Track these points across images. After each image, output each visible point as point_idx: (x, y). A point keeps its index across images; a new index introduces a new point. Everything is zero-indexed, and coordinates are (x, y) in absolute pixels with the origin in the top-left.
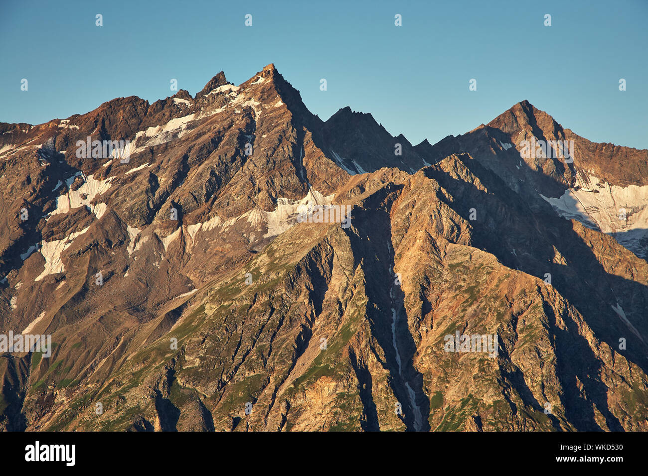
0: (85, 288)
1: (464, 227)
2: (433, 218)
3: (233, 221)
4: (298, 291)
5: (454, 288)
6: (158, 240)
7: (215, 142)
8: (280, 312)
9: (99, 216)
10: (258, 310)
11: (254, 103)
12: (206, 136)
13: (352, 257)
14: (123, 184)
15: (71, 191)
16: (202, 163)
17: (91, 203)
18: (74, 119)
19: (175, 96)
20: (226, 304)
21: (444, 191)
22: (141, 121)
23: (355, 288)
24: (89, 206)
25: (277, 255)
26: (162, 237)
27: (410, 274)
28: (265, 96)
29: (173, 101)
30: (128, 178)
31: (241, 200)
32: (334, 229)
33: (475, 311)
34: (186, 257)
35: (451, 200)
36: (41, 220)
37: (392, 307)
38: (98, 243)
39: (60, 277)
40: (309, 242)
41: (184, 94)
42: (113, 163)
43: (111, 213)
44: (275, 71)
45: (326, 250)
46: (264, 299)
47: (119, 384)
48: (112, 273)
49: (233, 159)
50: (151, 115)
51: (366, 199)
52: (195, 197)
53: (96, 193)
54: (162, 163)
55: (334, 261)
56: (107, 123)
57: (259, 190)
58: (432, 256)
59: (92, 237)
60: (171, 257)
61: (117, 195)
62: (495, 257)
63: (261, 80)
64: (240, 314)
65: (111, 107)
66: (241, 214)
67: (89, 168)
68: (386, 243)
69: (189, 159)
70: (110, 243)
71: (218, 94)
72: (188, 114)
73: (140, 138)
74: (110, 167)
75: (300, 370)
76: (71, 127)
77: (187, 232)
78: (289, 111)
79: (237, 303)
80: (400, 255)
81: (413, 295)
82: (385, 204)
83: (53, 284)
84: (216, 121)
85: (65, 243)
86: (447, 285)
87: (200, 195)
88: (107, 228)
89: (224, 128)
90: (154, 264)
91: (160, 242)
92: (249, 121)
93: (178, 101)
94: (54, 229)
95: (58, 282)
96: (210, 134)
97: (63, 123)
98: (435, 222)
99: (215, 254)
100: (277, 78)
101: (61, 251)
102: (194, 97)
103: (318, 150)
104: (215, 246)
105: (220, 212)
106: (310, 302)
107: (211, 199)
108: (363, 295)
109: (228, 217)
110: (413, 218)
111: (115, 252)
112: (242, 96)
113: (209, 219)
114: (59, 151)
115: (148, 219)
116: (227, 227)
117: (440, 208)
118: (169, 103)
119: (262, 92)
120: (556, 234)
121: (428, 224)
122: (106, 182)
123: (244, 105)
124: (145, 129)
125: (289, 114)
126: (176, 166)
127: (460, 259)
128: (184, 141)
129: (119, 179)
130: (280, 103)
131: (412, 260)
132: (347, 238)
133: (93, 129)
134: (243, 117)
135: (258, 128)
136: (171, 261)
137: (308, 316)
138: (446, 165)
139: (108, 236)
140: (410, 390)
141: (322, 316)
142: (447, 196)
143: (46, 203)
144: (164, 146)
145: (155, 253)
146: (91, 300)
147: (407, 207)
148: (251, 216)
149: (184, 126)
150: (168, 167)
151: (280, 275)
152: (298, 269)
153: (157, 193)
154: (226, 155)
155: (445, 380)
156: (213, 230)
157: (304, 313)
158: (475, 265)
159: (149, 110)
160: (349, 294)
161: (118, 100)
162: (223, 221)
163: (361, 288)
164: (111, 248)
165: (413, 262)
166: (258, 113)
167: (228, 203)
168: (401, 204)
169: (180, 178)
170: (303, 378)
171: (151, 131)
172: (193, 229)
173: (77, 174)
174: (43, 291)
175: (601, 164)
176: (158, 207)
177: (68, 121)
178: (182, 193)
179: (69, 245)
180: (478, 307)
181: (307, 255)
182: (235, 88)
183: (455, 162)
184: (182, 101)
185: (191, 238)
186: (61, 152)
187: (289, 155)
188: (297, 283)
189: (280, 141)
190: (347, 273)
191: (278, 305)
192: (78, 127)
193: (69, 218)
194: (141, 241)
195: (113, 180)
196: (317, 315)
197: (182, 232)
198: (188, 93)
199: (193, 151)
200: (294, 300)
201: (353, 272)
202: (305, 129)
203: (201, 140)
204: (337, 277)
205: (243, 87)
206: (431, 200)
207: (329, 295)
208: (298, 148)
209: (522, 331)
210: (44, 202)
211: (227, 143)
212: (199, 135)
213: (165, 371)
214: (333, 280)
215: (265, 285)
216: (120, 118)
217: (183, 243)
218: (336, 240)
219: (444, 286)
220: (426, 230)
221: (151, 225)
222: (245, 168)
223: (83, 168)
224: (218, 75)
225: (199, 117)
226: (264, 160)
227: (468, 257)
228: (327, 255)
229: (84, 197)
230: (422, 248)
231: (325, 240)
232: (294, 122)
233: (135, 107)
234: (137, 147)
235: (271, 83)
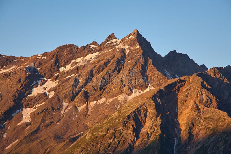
0: (38, 129)
1: (214, 100)
2: (198, 95)
3: (111, 100)
4: (128, 128)
5: (206, 128)
6: (76, 108)
7: (106, 64)
8: (119, 137)
9: (50, 97)
10: (109, 136)
11: (126, 47)
12: (103, 62)
13: (156, 113)
14: (63, 83)
15: (39, 86)
16: (100, 73)
17: (48, 91)
18: (45, 54)
19: (91, 44)
20: (95, 134)
21: (205, 83)
22: (74, 55)
23: (156, 127)
24: (46, 93)
25: (122, 112)
26: (78, 107)
27: (185, 122)
28: (132, 44)
29: (90, 46)
30: (65, 80)
31: (116, 90)
32: (148, 99)
33: (214, 139)
34: (87, 116)
35: (209, 87)
36: (24, 99)
37: (175, 137)
38: (48, 109)
39: (29, 124)
40: (136, 105)
41: (95, 43)
42: (59, 74)
43: (56, 96)
44: (138, 33)
45: (144, 109)
46: (111, 131)
48: (52, 122)
49: (113, 72)
50: (79, 52)
51: (166, 86)
52: (95, 89)
53: (50, 87)
54: (81, 73)
55: (147, 114)
56: (59, 56)
57: (125, 86)
58: (196, 113)
59: (45, 106)
60: (81, 115)
61: (60, 88)
63: (131, 37)
64: (100, 138)
65: (61, 49)
66: (115, 97)
67: (49, 76)
68: (175, 107)
69: (94, 72)
70: (53, 109)
71: (111, 43)
72: (96, 52)
73: (73, 63)
74: (58, 76)
76: (43, 58)
77: (90, 105)
78: (142, 50)
79: (99, 133)
80: (181, 113)
81: (185, 131)
82: (176, 89)
83: (24, 127)
84: (108, 55)
85: (33, 109)
86: (203, 127)
87: (97, 88)
88: (53, 102)
89: (111, 58)
90: (72, 119)
92: (123, 55)
93: (92, 46)
94: (29, 103)
95: (27, 126)
96: (104, 60)
97: (39, 56)
98: (199, 97)
99: (101, 114)
100: (139, 35)
101: (31, 112)
102: (99, 45)
103: (154, 68)
104: (102, 111)
105: (106, 95)
106: (133, 133)
107: (102, 90)
108: (159, 130)
109: (109, 98)
110: (189, 96)
111: (55, 113)
112: (122, 44)
113: (100, 99)
114: (36, 68)
115: (73, 98)
116: (108, 102)
117: (202, 91)
118: (88, 47)
119: (131, 42)
121: (196, 98)
122: (56, 82)
123: (122, 48)
124: (76, 59)
125: (142, 51)
126: (87, 75)
127: (210, 115)
128: (92, 64)
129: (62, 81)
130: (138, 47)
131: (186, 115)
132: (154, 104)
133: (52, 59)
134: (120, 53)
135: (127, 58)
136: (80, 117)
137: (132, 140)
138: (210, 72)
139: (53, 106)
141: (139, 140)
142: (207, 85)
143: (27, 91)
144: (84, 66)
145: (73, 114)
146: (40, 134)
147: (187, 90)
148: (120, 97)
149: (94, 57)
150: (84, 75)
151: (120, 120)
152: (129, 117)
153: (77, 87)
154: (110, 70)
156: (102, 103)
157: (130, 138)
158: (217, 117)
159: (78, 50)
160: (153, 130)
161: (64, 46)
162: (107, 100)
163: (158, 127)
164: (54, 111)
165: (187, 116)
166: (128, 51)
167: (110, 92)
168: (184, 89)
171: (79, 60)
172: (93, 103)
173: (43, 79)
174: (19, 130)
176: (77, 93)
177: (42, 55)
178: (89, 87)
179: (35, 110)
180: (216, 137)
181: (134, 111)
182: (119, 41)
183: (215, 71)
184: (94, 46)
185: (91, 107)
186: (37, 69)
187: (140, 70)
188: (128, 124)
189: (136, 63)
190: (153, 120)
191: (118, 134)
192: (46, 58)
193: (37, 98)
194: (68, 109)
195: (59, 81)
196: (137, 140)
197: (87, 104)
198: (97, 43)
199: (95, 68)
200: (126, 132)
201: (155, 120)
202: (149, 58)
203: (100, 63)
204: (148, 122)
205: (123, 40)
206: (198, 87)
207: (144, 130)
208: (144, 67)
210: (26, 91)
211: (112, 65)
212: (99, 61)
214: (146, 124)
215: (113, 125)
216: (65, 54)
217: (87, 109)
218: (149, 104)
219: (201, 128)
220: (194, 101)
221: (74, 101)
222: (119, 75)
223: (46, 76)
224: (112, 34)
225: (101, 53)
226: (128, 72)
227: (214, 114)
228: (144, 112)
229: (45, 89)
230: (191, 109)
231: (143, 104)
232: (144, 55)
233: (72, 49)
234: (71, 67)
235: (135, 38)
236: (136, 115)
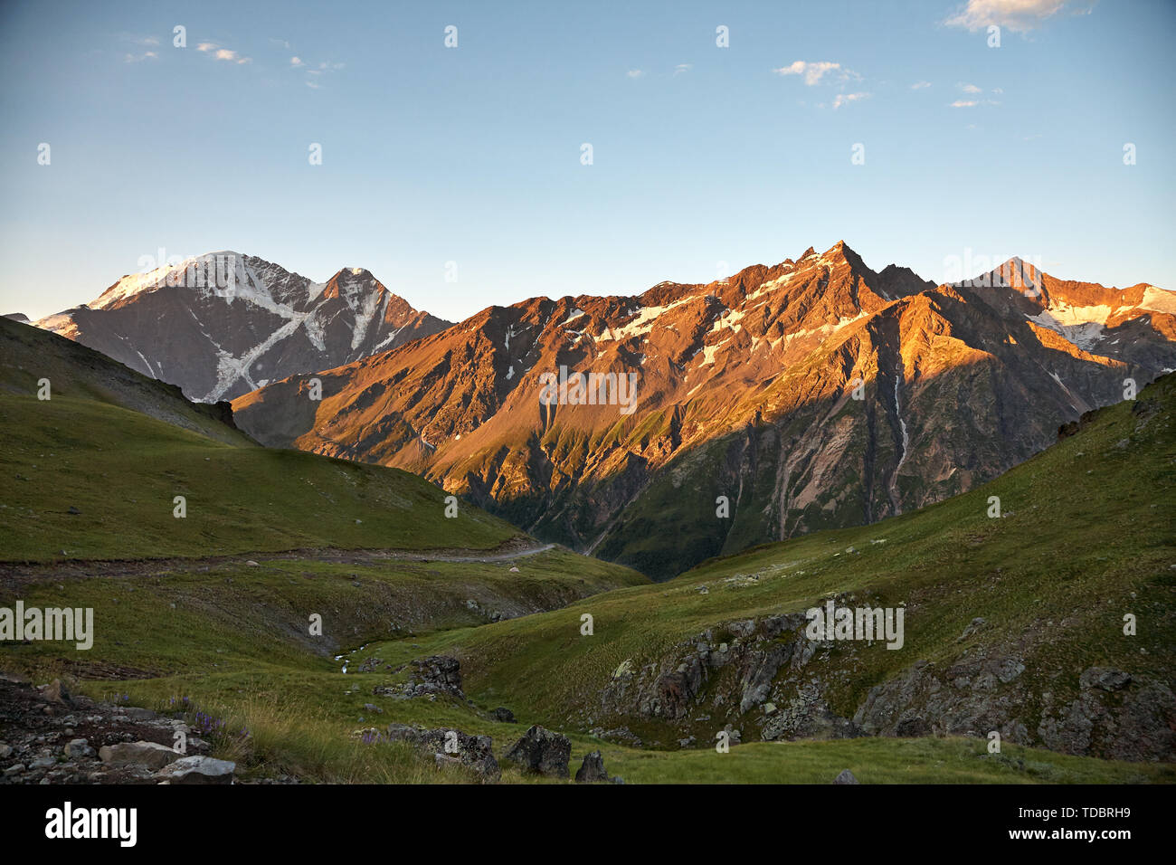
0: (724, 371)
1: (946, 325)
2: (926, 320)
3: (813, 331)
4: (835, 366)
5: (937, 362)
7: (804, 287)
8: (824, 378)
9: (736, 331)
10: (811, 377)
11: (829, 263)
12: (799, 284)
13: (871, 345)
14: (751, 314)
15: (722, 319)
16: (797, 299)
17: (733, 325)
18: (727, 279)
19: (783, 263)
20: (793, 374)
21: (935, 304)
22: (764, 278)
23: (872, 363)
24: (731, 326)
25: (827, 346)
26: (771, 342)
27: (909, 355)
28: (836, 259)
29: (782, 266)
30: (754, 310)
31: (818, 319)
32: (861, 328)
33: (947, 375)
34: (783, 353)
35: (940, 309)
36: (705, 335)
38: (734, 346)
39: (713, 365)
40: (845, 337)
41: (789, 261)
42: (746, 302)
43: (743, 330)
44: (844, 244)
45: (855, 341)
46: (815, 371)
47: (731, 420)
48: (740, 362)
49: (814, 296)
50: (769, 274)
51: (884, 311)
52: (791, 319)
53: (736, 319)
54: (773, 300)
55: (860, 348)
56: (744, 280)
57: (830, 313)
58: (924, 343)
59: (731, 343)
60: (775, 353)
61: (747, 320)
62: (962, 342)
63: (835, 250)
64: (800, 380)
66: (818, 327)
67: (733, 306)
68: (896, 337)
69: (789, 297)
70: (740, 346)
71: (809, 260)
72: (791, 272)
73: (762, 288)
74: (744, 305)
75: (834, 412)
76: (725, 284)
77: (786, 339)
78: (850, 266)
79: (799, 373)
80: (904, 344)
81: (909, 367)
82: (896, 314)
83: (707, 369)
84: (806, 275)
85: (717, 347)
86: (932, 360)
87: (794, 317)
88: (740, 338)
89: (810, 278)
90: (765, 357)
91: (769, 345)
92: (825, 273)
93: (785, 265)
94: (711, 339)
95: (710, 367)
96: (801, 282)
97: (721, 282)
98: (927, 322)
99: (800, 350)
100: (845, 248)
101: (714, 351)
102: (795, 263)
103: (868, 288)
104: (801, 346)
105: (805, 326)
106: (843, 372)
107: (801, 320)
108: (876, 367)
109: (810, 329)
110: (914, 322)
111: (743, 351)
112: (823, 260)
113: (799, 331)
115: (764, 332)
116: (809, 335)
117: (931, 314)
118: (780, 266)
119: (835, 257)
120: (1017, 331)
121: (923, 324)
122: (742, 313)
123: (823, 265)
124: (765, 282)
126: (781, 302)
127: (942, 344)
128: (787, 287)
129: (749, 311)
130: (845, 262)
131: (911, 347)
132: (868, 334)
133: (736, 284)
134: (822, 272)
135: (831, 277)
136: (774, 355)
137: (842, 380)
138: (941, 290)
139: (740, 342)
140: (903, 423)
141: (850, 380)
142: (937, 307)
144: (776, 291)
145: (766, 351)
146: (726, 376)
147: (911, 315)
148: (824, 328)
149: (788, 279)
150: (777, 302)
151: (826, 357)
152: (836, 352)
153: (769, 317)
154: (810, 293)
155: (924, 418)
156: (801, 337)
157: (839, 379)
158: (951, 347)
159: (768, 271)
160: (868, 367)
161: (751, 267)
162: (807, 332)
163: (875, 363)
164: (741, 348)
166: (832, 269)
167: (811, 321)
168: (907, 313)
169: (783, 308)
170: (835, 416)
171: (769, 284)
172: (789, 337)
173: (726, 309)
174: (702, 372)
175: (1067, 294)
176: (769, 325)
177: (724, 281)
178: (784, 317)
179: (719, 348)
180: (949, 372)
181: (843, 344)
182: (819, 256)
184: (788, 265)
185: (788, 342)
186: (718, 298)
187: (849, 292)
188: (835, 361)
189: (843, 283)
190: (868, 355)
191: (823, 374)
192: (728, 284)
193: (720, 333)
194: (759, 345)
195: (746, 312)
196: (847, 380)
197: (783, 339)
198: (791, 260)
199: (791, 293)
200: (833, 371)
201: (871, 354)
202: (860, 276)
203: (796, 286)
204: (861, 357)
205: (825, 254)
206: (926, 310)
207: (855, 368)
208: (854, 288)
209: (976, 386)
210: (707, 325)
211: (812, 287)
212: (796, 284)
213: (755, 413)
214: (858, 359)
215: (816, 363)
216: (752, 277)
217: (782, 345)
218: (862, 335)
219: (930, 362)
220: (921, 328)
221: (766, 335)
222: (821, 300)
223: (729, 306)
224: (810, 249)
225: (797, 274)
226: (833, 295)
227: (947, 343)
228: (855, 344)
229: (729, 322)
230: (918, 339)
231: (854, 335)
232: (853, 272)
233: (760, 270)
234: (760, 293)
235: (840, 251)
236: (845, 350)
